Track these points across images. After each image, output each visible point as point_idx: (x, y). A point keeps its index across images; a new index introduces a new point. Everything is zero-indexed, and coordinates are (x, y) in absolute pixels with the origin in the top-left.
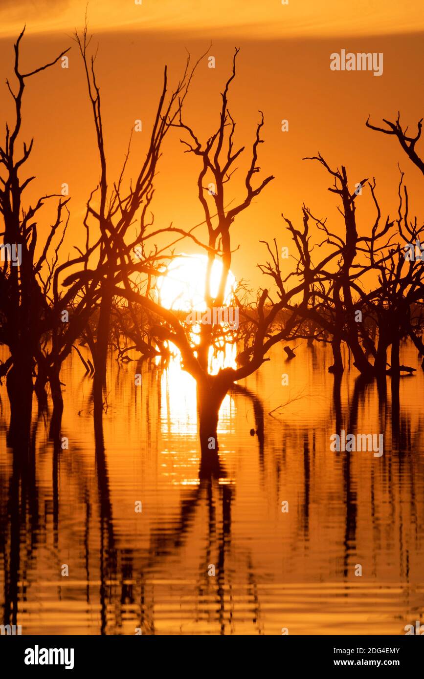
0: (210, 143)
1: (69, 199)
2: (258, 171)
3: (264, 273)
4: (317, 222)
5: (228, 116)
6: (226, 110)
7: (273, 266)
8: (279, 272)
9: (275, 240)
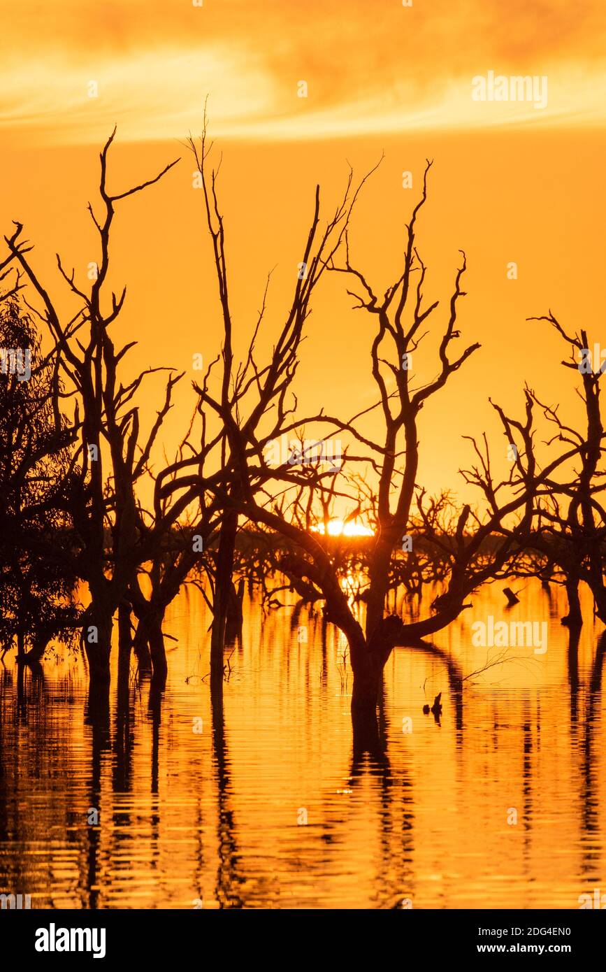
0: (389, 296)
1: (184, 374)
2: (457, 336)
3: (468, 482)
4: (545, 409)
5: (416, 257)
6: (412, 249)
7: (482, 473)
8: (490, 481)
9: (484, 434)
